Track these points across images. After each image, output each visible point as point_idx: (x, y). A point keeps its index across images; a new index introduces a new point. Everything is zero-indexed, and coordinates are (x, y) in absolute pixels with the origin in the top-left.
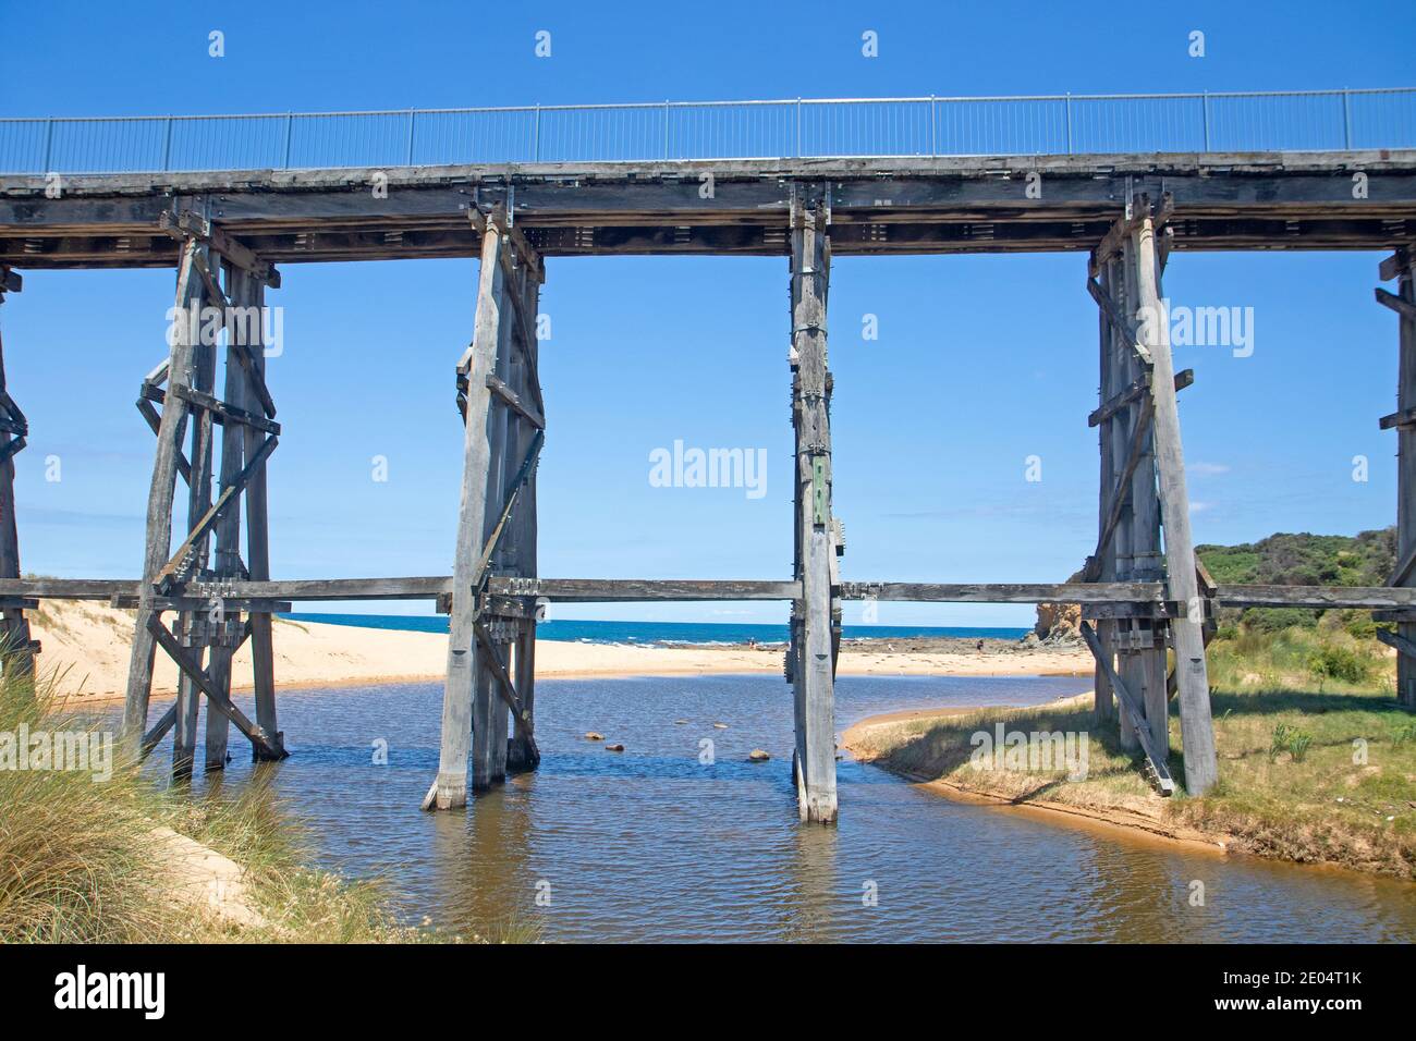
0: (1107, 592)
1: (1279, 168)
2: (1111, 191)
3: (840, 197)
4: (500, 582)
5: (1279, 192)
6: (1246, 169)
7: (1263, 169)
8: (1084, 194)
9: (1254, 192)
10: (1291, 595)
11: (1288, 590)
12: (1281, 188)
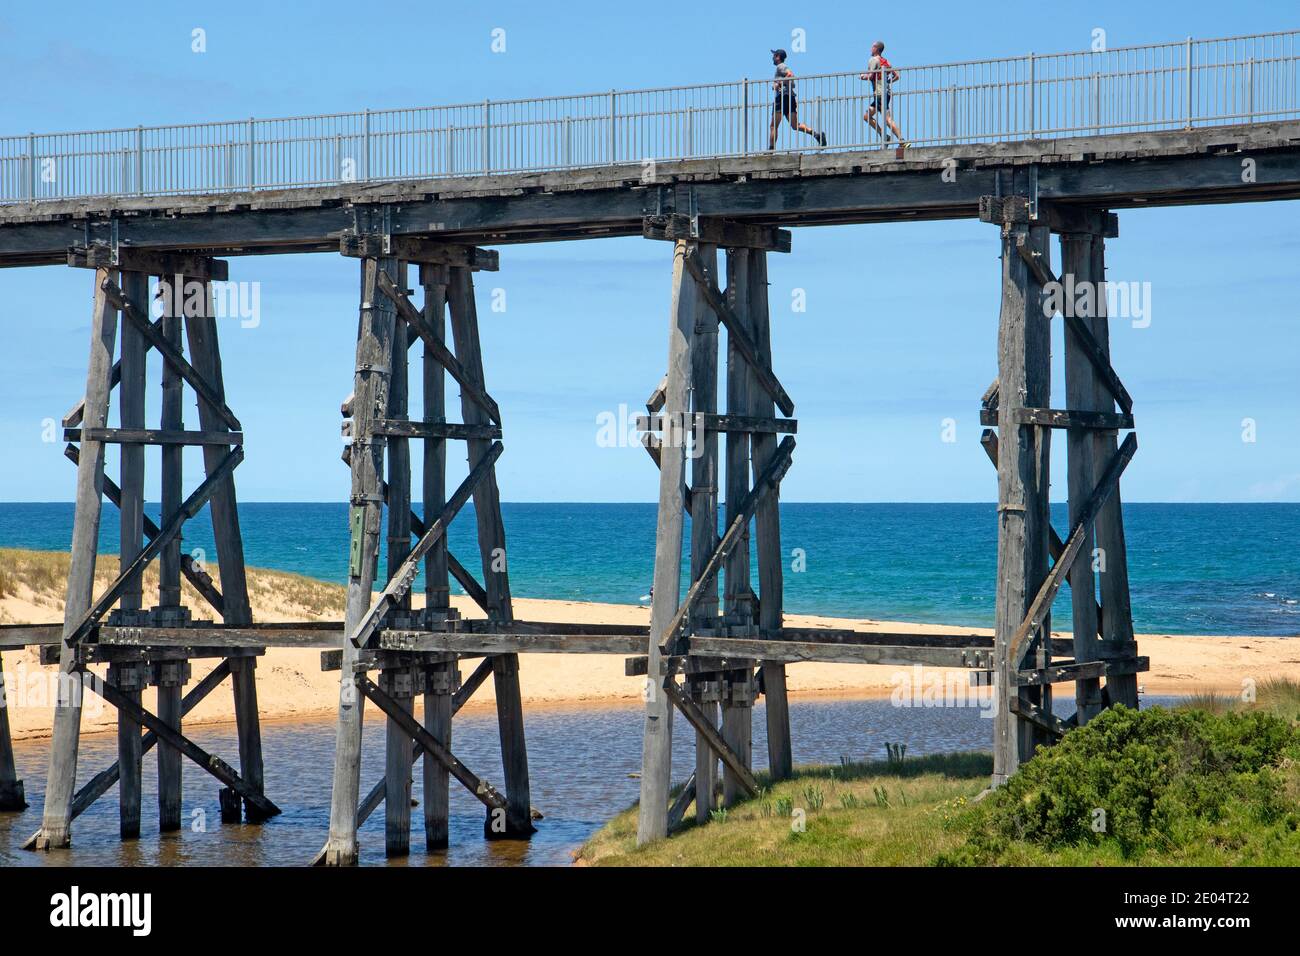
0: (609, 646)
1: (796, 173)
2: (644, 204)
3: (399, 222)
4: (108, 632)
5: (805, 197)
6: (764, 176)
7: (782, 175)
8: (620, 208)
9: (781, 198)
10: (772, 651)
11: (769, 646)
12: (809, 193)
